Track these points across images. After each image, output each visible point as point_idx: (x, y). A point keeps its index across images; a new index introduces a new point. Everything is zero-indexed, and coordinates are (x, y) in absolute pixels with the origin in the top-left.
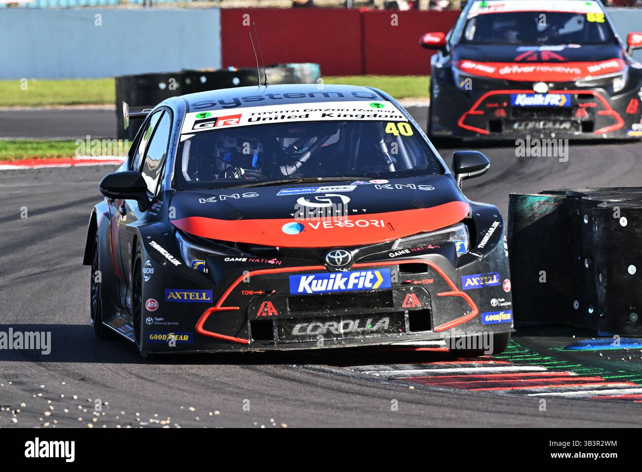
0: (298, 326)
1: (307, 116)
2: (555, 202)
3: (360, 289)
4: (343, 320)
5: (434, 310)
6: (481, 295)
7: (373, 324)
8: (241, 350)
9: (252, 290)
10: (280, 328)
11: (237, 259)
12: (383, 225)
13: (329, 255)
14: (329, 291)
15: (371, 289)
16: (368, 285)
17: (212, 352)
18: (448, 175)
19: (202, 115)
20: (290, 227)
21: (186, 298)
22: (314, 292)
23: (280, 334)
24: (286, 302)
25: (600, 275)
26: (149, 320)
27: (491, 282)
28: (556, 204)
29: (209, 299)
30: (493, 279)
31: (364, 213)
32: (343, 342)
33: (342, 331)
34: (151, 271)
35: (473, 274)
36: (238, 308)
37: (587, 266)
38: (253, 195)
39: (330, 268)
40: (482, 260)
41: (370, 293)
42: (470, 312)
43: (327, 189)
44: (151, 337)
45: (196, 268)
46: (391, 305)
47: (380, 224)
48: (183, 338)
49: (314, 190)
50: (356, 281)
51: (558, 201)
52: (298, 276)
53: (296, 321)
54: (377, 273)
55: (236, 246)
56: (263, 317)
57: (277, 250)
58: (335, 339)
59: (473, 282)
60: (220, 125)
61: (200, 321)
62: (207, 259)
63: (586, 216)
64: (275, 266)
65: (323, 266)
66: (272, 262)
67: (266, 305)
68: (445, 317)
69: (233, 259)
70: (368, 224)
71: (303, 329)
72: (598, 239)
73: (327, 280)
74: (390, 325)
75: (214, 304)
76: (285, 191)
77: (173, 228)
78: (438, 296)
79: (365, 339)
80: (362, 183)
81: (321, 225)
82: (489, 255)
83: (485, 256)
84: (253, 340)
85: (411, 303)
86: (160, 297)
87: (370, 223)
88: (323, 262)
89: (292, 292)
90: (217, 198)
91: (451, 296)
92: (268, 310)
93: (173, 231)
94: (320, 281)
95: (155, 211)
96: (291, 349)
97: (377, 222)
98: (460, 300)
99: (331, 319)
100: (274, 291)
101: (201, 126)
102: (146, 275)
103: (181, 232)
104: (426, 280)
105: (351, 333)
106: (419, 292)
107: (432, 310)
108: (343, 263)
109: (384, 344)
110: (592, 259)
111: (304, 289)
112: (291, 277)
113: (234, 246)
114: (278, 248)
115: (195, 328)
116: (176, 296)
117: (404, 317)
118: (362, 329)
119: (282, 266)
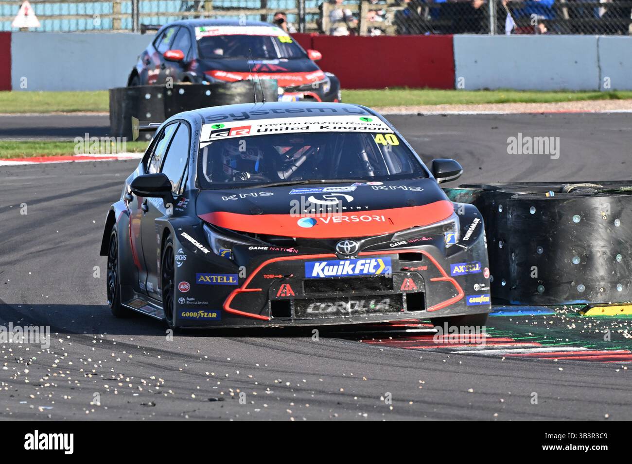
0: (312, 306)
1: (308, 128)
2: (473, 194)
3: (366, 274)
4: (351, 300)
5: (428, 293)
6: (466, 281)
7: (376, 304)
8: (263, 326)
9: (273, 274)
10: (296, 307)
11: (259, 248)
12: (384, 220)
13: (339, 245)
14: (339, 276)
15: (374, 274)
16: (372, 271)
17: (237, 327)
18: (431, 178)
19: (216, 126)
20: (305, 221)
21: (215, 281)
22: (326, 276)
23: (297, 312)
24: (301, 285)
25: (513, 254)
26: (181, 300)
27: (474, 269)
28: (475, 195)
29: (235, 282)
30: (476, 267)
31: (367, 210)
32: (350, 320)
33: (350, 310)
34: (184, 258)
35: (460, 262)
36: (261, 290)
37: (501, 246)
38: (268, 194)
39: (339, 256)
40: (467, 251)
41: (373, 277)
42: (457, 295)
43: (332, 189)
44: (183, 315)
45: (223, 255)
46: (392, 288)
47: (381, 219)
48: (212, 315)
49: (321, 190)
50: (362, 267)
51: (476, 194)
52: (312, 263)
53: (310, 301)
54: (380, 261)
55: (256, 237)
56: (282, 297)
57: (294, 240)
58: (343, 316)
59: (459, 269)
60: (233, 135)
61: (227, 301)
62: (233, 248)
63: (501, 206)
64: (293, 254)
65: (334, 254)
66: (290, 250)
67: (285, 287)
68: (437, 299)
69: (256, 248)
70: (370, 219)
71: (316, 308)
72: (512, 225)
73: (337, 266)
74: (390, 305)
75: (240, 286)
76: (296, 191)
77: (201, 221)
78: (430, 281)
79: (369, 317)
80: (360, 184)
81: (331, 219)
82: (473, 247)
83: (470, 248)
84: (272, 317)
85: (409, 286)
86: (192, 280)
87: (373, 218)
88: (334, 251)
89: (307, 276)
90: (238, 196)
91: (442, 281)
92: (286, 291)
93: (201, 224)
94: (331, 267)
95: (181, 207)
96: (306, 325)
97: (378, 217)
98: (449, 285)
99: (340, 299)
100: (292, 275)
101: (217, 135)
102: (179, 261)
103: (208, 224)
104: (420, 267)
105: (357, 312)
106: (415, 277)
107: (425, 293)
108: (350, 252)
109: (385, 321)
110: (505, 241)
111: (318, 274)
112: (306, 263)
113: (254, 237)
114: (295, 239)
115: (222, 307)
116: (206, 279)
117: (402, 298)
118: (367, 308)
119: (299, 254)
